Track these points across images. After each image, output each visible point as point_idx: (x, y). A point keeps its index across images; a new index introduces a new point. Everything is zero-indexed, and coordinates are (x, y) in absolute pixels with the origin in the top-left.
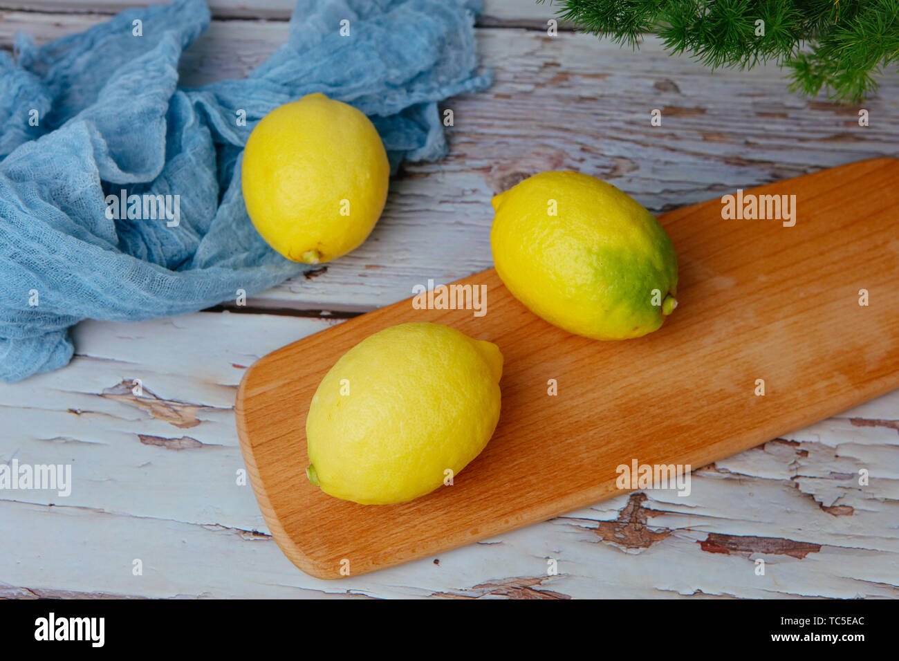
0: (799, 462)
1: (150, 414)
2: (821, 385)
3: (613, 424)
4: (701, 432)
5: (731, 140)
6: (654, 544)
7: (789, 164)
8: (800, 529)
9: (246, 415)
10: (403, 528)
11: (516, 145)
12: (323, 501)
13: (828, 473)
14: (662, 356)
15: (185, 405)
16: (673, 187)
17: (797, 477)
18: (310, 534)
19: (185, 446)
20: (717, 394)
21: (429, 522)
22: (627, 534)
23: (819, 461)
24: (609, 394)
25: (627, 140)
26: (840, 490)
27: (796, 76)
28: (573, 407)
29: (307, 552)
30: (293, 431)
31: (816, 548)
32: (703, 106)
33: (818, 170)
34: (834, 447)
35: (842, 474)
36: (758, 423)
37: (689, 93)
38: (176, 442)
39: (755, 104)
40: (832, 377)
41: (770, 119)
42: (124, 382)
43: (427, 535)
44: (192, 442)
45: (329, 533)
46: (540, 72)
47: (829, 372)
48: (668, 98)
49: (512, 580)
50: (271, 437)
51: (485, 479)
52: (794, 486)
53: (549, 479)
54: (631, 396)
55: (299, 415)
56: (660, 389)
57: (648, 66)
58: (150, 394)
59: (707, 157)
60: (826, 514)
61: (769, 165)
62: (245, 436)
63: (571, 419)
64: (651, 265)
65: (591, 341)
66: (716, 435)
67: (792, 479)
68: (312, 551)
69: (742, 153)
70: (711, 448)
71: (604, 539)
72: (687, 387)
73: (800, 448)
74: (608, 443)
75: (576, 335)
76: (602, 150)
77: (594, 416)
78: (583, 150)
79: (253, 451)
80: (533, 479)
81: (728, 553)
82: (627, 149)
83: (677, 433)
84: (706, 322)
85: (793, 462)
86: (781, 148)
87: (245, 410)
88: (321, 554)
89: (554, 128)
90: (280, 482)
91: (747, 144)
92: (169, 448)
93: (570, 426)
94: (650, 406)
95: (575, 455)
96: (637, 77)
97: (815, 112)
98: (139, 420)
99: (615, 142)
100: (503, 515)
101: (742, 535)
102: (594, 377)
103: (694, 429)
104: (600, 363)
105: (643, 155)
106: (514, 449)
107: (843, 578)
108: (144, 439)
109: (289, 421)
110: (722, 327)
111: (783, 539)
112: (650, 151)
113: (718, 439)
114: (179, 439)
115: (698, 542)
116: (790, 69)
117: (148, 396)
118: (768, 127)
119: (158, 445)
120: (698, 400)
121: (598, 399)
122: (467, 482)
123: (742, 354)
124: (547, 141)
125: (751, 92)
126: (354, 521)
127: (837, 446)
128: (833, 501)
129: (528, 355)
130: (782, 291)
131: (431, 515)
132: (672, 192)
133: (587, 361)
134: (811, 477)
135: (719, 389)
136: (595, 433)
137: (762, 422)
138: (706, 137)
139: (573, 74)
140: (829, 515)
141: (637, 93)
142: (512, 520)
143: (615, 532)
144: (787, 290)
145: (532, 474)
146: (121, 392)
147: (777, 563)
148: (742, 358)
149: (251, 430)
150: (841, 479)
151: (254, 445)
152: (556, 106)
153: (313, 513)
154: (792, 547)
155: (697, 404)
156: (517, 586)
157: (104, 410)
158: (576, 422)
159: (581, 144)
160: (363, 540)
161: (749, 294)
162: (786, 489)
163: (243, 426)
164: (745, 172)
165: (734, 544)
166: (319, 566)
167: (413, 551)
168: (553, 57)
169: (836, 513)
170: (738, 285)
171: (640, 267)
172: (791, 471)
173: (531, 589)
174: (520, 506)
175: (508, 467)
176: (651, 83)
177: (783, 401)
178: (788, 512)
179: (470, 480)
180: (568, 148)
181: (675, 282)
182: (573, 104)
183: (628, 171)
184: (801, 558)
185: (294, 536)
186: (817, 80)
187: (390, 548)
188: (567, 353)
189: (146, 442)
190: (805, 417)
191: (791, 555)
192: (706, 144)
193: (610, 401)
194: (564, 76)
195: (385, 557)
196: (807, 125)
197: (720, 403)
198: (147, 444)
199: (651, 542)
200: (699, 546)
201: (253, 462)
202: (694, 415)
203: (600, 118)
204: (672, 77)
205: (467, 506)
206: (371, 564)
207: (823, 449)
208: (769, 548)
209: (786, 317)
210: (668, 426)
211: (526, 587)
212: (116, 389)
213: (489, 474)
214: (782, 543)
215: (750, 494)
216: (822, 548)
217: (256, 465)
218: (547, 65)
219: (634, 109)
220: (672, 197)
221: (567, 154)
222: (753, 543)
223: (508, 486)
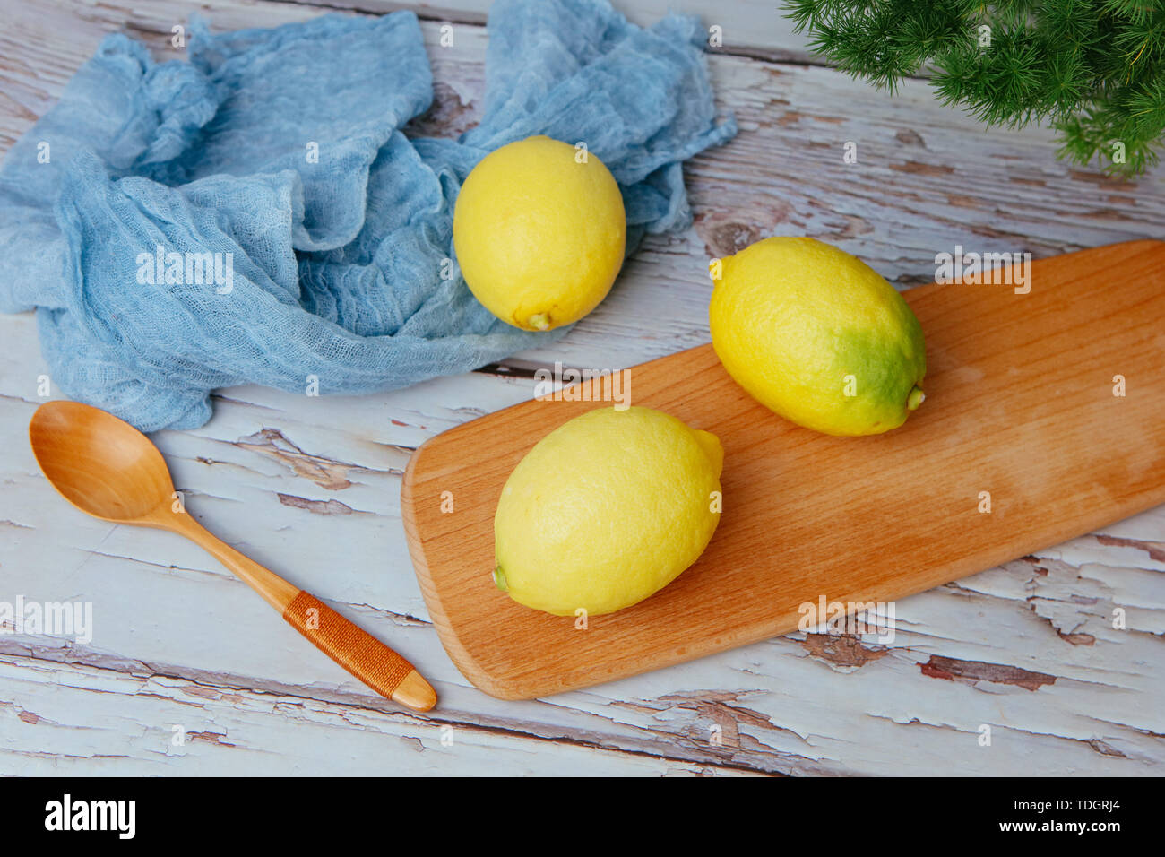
0: (1037, 581)
1: (292, 470)
2: (1079, 497)
3: (843, 533)
4: (942, 546)
5: (980, 206)
6: (867, 663)
7: (1044, 239)
8: (1033, 658)
9: (415, 504)
10: (599, 643)
11: (734, 191)
12: (506, 609)
13: (1069, 596)
14: (900, 456)
15: (334, 463)
16: (911, 255)
17: (1034, 598)
18: (490, 647)
19: (332, 511)
20: (961, 503)
21: (629, 638)
22: (838, 649)
23: (1060, 582)
24: (838, 498)
25: (862, 197)
26: (1081, 616)
27: (1066, 140)
28: (797, 511)
29: (486, 668)
30: (471, 525)
31: (1051, 680)
32: (951, 165)
33: (1076, 249)
34: (1077, 566)
35: (1084, 597)
36: (1007, 538)
37: (935, 148)
38: (322, 505)
39: (1009, 167)
40: (1091, 488)
41: (1026, 187)
42: (264, 431)
43: (626, 653)
44: (341, 506)
45: (512, 647)
46: (766, 109)
47: (1087, 483)
48: (910, 153)
49: (702, 693)
50: (443, 532)
51: (695, 590)
52: (1029, 607)
53: (768, 594)
54: (864, 500)
55: (477, 506)
56: (896, 495)
57: (890, 113)
58: (294, 447)
59: (952, 224)
60: (1064, 642)
61: (1021, 239)
62: (413, 528)
63: (794, 525)
64: (900, 353)
65: (820, 435)
66: (960, 550)
67: (1029, 599)
68: (491, 666)
69: (992, 223)
70: (952, 565)
71: (811, 654)
72: (928, 493)
73: (1040, 565)
74: (837, 554)
75: (802, 428)
76: (833, 205)
77: (820, 522)
78: (811, 203)
79: (424, 546)
80: (750, 593)
81: (951, 679)
82: (861, 206)
83: (914, 546)
84: (949, 420)
85: (1030, 580)
86: (1036, 220)
87: (414, 498)
88: (501, 670)
89: (778, 175)
90: (455, 584)
91: (998, 212)
92: (312, 511)
93: (793, 533)
94: (886, 514)
95: (798, 567)
96: (876, 125)
97: (1076, 183)
98: (279, 476)
99: (849, 197)
100: (714, 633)
101: (967, 659)
102: (821, 478)
103: (935, 542)
104: (828, 461)
105: (879, 215)
106: (728, 557)
107: (1078, 715)
108: (283, 498)
109: (467, 513)
110: (968, 426)
111: (1014, 667)
112: (888, 210)
113: (962, 555)
114: (325, 502)
115: (918, 664)
116: (1059, 132)
117: (292, 450)
118: (1023, 195)
119: (301, 507)
120: (940, 509)
121: (825, 502)
122: (673, 593)
123: (989, 458)
124: (770, 190)
125: (1006, 153)
126: (540, 633)
127: (1081, 566)
128: (1072, 628)
129: (745, 449)
130: (1035, 387)
131: (631, 631)
132: (911, 261)
133: (813, 458)
134: (1049, 599)
135: (963, 497)
136: (822, 543)
137: (1011, 537)
138: (953, 200)
139: (804, 115)
140: (1068, 644)
141: (876, 143)
142: (725, 640)
143: (825, 646)
144: (1041, 386)
145: (749, 587)
146: (260, 443)
147: (1006, 694)
148: (990, 462)
149: (420, 522)
150: (1084, 604)
151: (425, 540)
152: (782, 150)
153: (493, 622)
154: (1024, 676)
155: (938, 514)
156: (708, 700)
157: (238, 461)
158: (800, 528)
159: (809, 196)
160: (551, 656)
161: (999, 389)
162: (1022, 611)
163: (411, 517)
164: (994, 245)
165: (958, 669)
166: (500, 684)
167: (610, 671)
168: (782, 94)
169: (1074, 642)
170: (987, 377)
171: (887, 353)
172: (1027, 590)
173: (725, 705)
174: (735, 623)
175: (720, 578)
176: (893, 133)
177: (1035, 514)
178: (1021, 637)
179: (677, 591)
180: (794, 200)
181: (924, 372)
182: (802, 150)
183: (861, 233)
184: (1032, 690)
185: (471, 649)
186: (1090, 148)
187: (583, 667)
188: (790, 448)
189: (287, 502)
190: (1060, 533)
191: (1021, 686)
192: (951, 209)
193: (839, 506)
194: (793, 116)
195: (577, 677)
196: (1067, 197)
197: (964, 513)
198: (288, 504)
199: (865, 660)
200: (919, 669)
201: (422, 558)
202: (935, 525)
203: (832, 168)
204: (916, 128)
205: (673, 621)
206: (560, 685)
207: (1064, 568)
208: (998, 676)
209: (1040, 417)
210: (904, 538)
211: (718, 702)
212: (254, 438)
213: (699, 585)
214: (1012, 672)
215: (980, 613)
216: (1056, 681)
217: (426, 563)
218: (774, 102)
219: (871, 161)
220: (909, 266)
221: (793, 207)
222: (980, 669)
223: (721, 599)
